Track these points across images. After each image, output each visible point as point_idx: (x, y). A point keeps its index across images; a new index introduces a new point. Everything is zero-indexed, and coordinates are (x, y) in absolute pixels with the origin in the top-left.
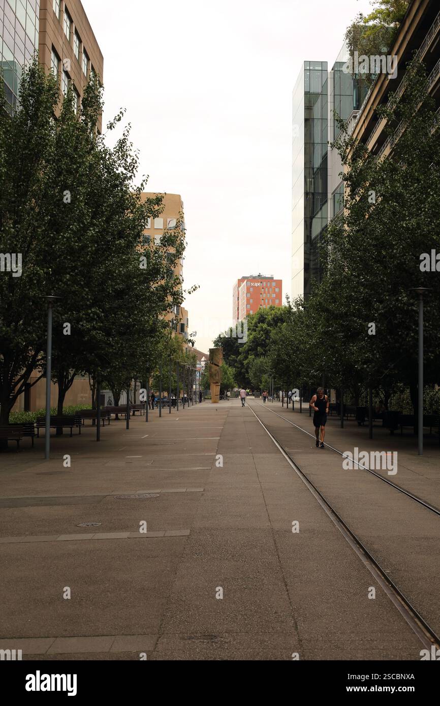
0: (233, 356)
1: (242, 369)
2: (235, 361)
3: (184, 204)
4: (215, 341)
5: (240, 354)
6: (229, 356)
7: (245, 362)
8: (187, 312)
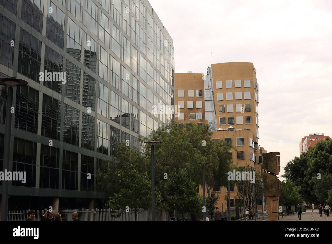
0: (300, 178)
1: (307, 188)
2: (301, 182)
3: (256, 70)
4: (285, 168)
5: (305, 176)
6: (297, 178)
7: (310, 182)
8: (263, 148)
